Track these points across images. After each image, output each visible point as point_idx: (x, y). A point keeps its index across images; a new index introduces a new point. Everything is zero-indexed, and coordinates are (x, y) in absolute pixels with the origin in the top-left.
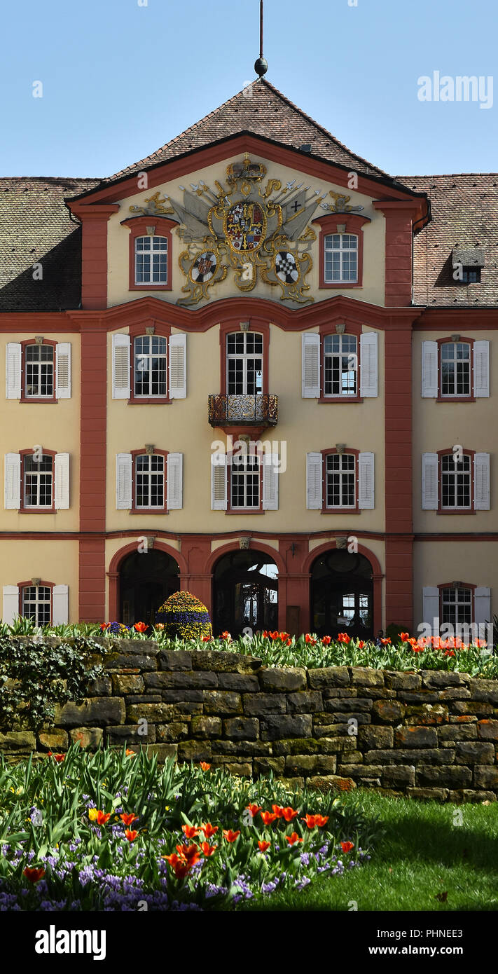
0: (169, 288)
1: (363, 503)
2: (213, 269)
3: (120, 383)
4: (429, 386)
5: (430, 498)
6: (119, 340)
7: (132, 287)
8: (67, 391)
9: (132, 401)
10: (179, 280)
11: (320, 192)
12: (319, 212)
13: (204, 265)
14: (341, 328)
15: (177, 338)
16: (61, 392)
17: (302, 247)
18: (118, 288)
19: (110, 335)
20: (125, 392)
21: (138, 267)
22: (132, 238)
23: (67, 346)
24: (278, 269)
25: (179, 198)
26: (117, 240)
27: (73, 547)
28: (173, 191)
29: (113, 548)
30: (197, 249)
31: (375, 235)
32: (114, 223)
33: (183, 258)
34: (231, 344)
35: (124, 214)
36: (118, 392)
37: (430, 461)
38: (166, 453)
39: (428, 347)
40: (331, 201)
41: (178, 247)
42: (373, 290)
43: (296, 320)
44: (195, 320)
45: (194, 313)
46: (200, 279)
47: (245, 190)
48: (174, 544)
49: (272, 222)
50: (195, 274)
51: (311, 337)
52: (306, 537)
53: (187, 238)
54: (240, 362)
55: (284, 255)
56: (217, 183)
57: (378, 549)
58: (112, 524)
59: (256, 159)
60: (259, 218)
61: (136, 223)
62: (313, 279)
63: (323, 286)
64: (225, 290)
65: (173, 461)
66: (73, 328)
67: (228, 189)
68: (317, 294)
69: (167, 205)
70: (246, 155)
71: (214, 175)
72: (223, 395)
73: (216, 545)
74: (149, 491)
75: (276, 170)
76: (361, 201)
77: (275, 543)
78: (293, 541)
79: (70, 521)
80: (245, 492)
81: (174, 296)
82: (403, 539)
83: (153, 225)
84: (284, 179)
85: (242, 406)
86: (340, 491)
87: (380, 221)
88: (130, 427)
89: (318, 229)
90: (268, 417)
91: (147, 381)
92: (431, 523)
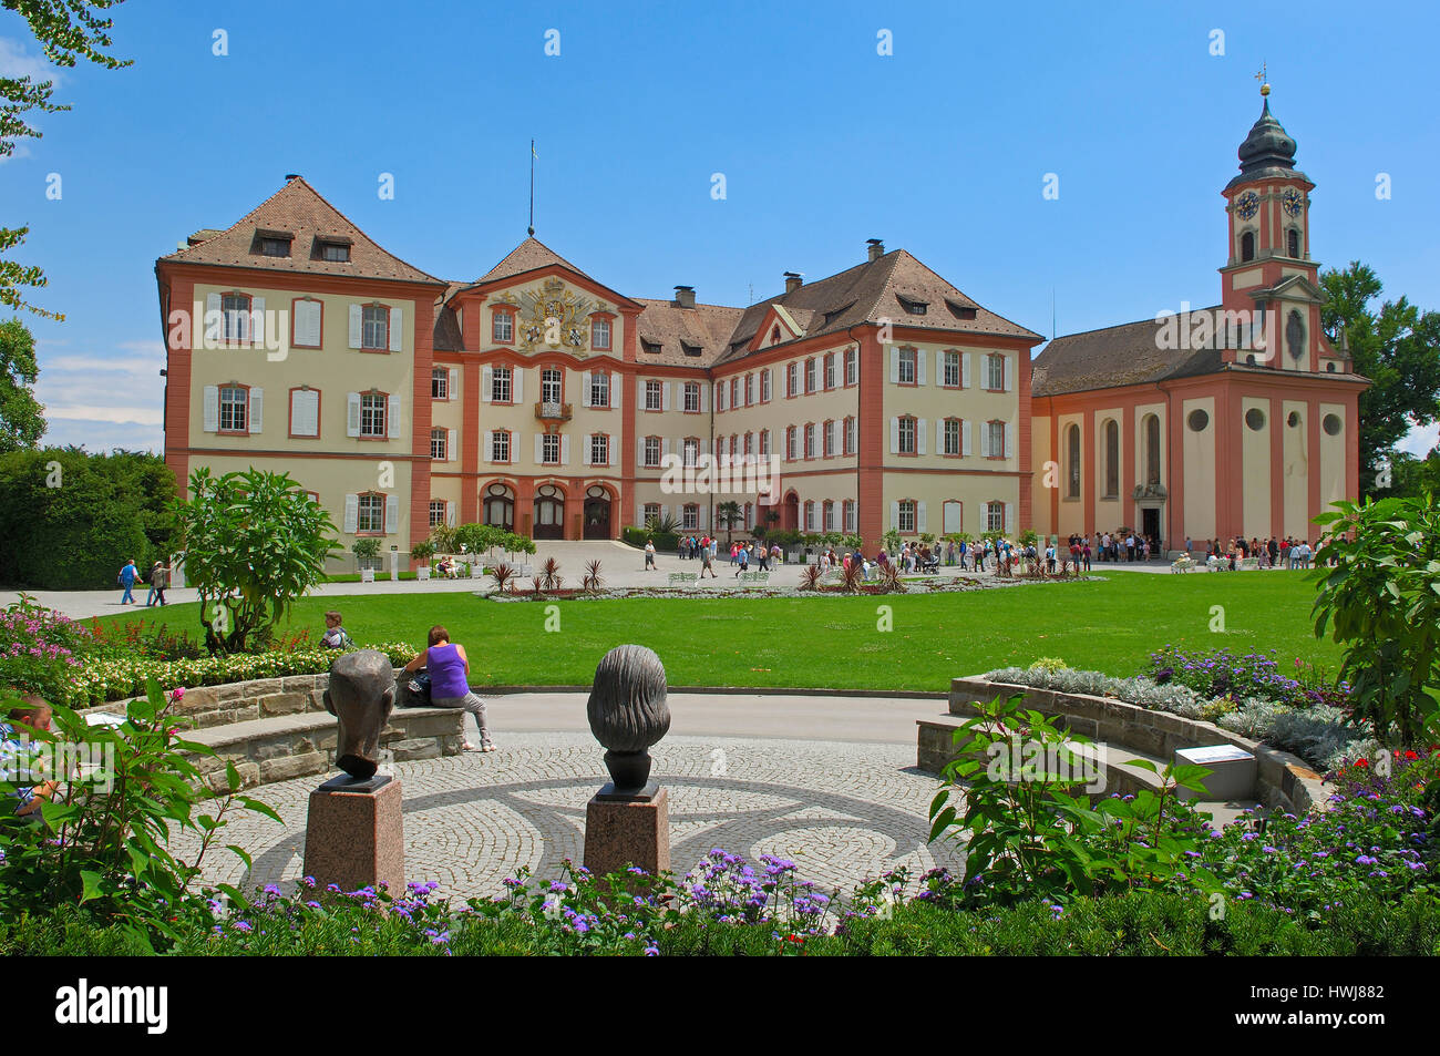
0: (513, 343)
1: (610, 462)
2: (538, 335)
3: (487, 394)
4: (641, 403)
5: (641, 460)
6: (486, 370)
7: (493, 342)
8: (455, 396)
9: (493, 404)
10: (519, 340)
11: (593, 301)
12: (592, 311)
13: (534, 334)
14: (602, 371)
15: (518, 371)
16: (452, 396)
17: (583, 327)
18: (486, 343)
19: (481, 366)
20: (490, 398)
21: (496, 332)
22: (493, 314)
23: (455, 372)
24: (571, 338)
25: (519, 296)
26: (485, 316)
27: (458, 481)
28: (516, 293)
29: (481, 482)
30: (529, 324)
31: (619, 325)
32: (484, 306)
33: (521, 328)
34: (545, 376)
35: (489, 302)
36: (486, 395)
37: (641, 442)
38: (510, 432)
39: (641, 384)
40: (597, 306)
41: (519, 322)
42: (618, 352)
43: (579, 366)
44: (528, 363)
45: (529, 358)
46: (531, 340)
47: (554, 296)
48: (514, 481)
50: (528, 337)
51: (587, 375)
52: (581, 479)
53: (524, 318)
54: (549, 386)
55: (574, 331)
56: (539, 291)
57: (618, 486)
58: (480, 470)
59: (560, 279)
60: (562, 311)
61: (497, 308)
62: (588, 345)
63: (593, 349)
64: (544, 347)
65: (515, 437)
66: (460, 360)
67: (545, 294)
68: (592, 354)
69: (513, 298)
70: (555, 276)
71: (536, 286)
72: (541, 403)
73: (537, 482)
74: (501, 452)
75: (569, 286)
76: (612, 307)
77: (567, 482)
78: (576, 480)
79: (456, 468)
80: (551, 454)
81: (516, 348)
82: (629, 480)
83: (505, 309)
84: (574, 292)
85: (553, 409)
86: (599, 455)
87: (621, 318)
88: (491, 417)
89: (591, 319)
90: (566, 416)
91: (502, 392)
92: (641, 473)
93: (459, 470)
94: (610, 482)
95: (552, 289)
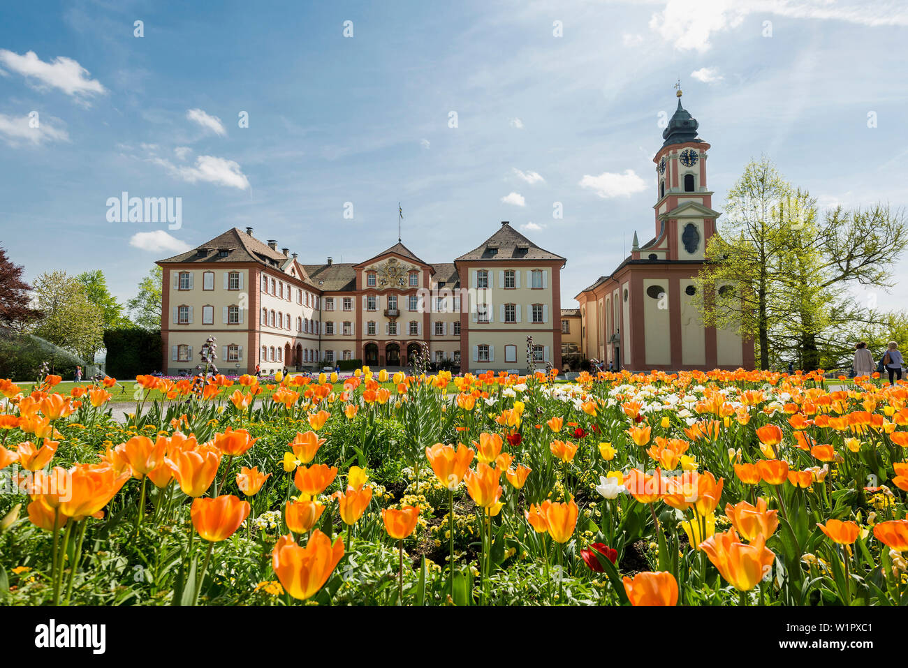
0: (375, 286)
1: (419, 333)
3: (365, 307)
5: (433, 332)
6: (365, 298)
7: (368, 286)
8: (353, 309)
9: (368, 311)
10: (378, 284)
11: (409, 265)
12: (409, 270)
13: (384, 281)
14: (413, 295)
15: (377, 297)
17: (405, 277)
18: (364, 286)
19: (362, 296)
20: (366, 309)
21: (368, 282)
22: (367, 275)
23: (353, 299)
24: (399, 282)
25: (378, 266)
26: (364, 275)
27: (355, 342)
28: (376, 265)
29: (363, 343)
30: (382, 278)
31: (421, 275)
32: (363, 272)
33: (379, 280)
34: (389, 298)
35: (365, 270)
36: (364, 309)
37: (433, 324)
38: (375, 322)
40: (411, 267)
41: (377, 277)
42: (420, 287)
43: (404, 293)
44: (381, 293)
47: (392, 265)
48: (377, 342)
49: (398, 272)
50: (381, 283)
51: (407, 297)
52: (405, 341)
53: (380, 275)
54: (391, 302)
55: (401, 279)
56: (386, 263)
57: (422, 343)
58: (363, 338)
59: (395, 258)
60: (395, 271)
61: (368, 272)
62: (407, 284)
63: (409, 286)
64: (389, 286)
65: (377, 324)
66: (354, 294)
67: (389, 264)
68: (408, 288)
69: (375, 268)
70: (393, 257)
71: (386, 261)
72: (387, 310)
73: (386, 342)
74: (372, 330)
75: (399, 260)
76: (418, 267)
77: (399, 342)
78: (403, 342)
79: (354, 337)
80: (392, 331)
81: (377, 287)
82: (429, 341)
83: (372, 272)
84: (401, 263)
85: (392, 312)
86: (413, 329)
87: (422, 272)
88: (367, 316)
89: (408, 273)
90: (398, 315)
91: (371, 306)
92: (434, 337)
93: (355, 338)
94: (419, 342)
95: (391, 261)
